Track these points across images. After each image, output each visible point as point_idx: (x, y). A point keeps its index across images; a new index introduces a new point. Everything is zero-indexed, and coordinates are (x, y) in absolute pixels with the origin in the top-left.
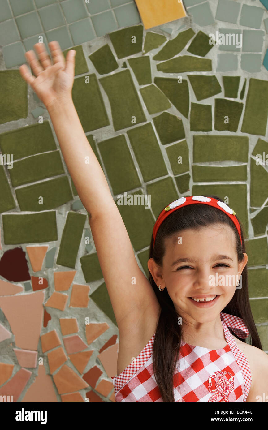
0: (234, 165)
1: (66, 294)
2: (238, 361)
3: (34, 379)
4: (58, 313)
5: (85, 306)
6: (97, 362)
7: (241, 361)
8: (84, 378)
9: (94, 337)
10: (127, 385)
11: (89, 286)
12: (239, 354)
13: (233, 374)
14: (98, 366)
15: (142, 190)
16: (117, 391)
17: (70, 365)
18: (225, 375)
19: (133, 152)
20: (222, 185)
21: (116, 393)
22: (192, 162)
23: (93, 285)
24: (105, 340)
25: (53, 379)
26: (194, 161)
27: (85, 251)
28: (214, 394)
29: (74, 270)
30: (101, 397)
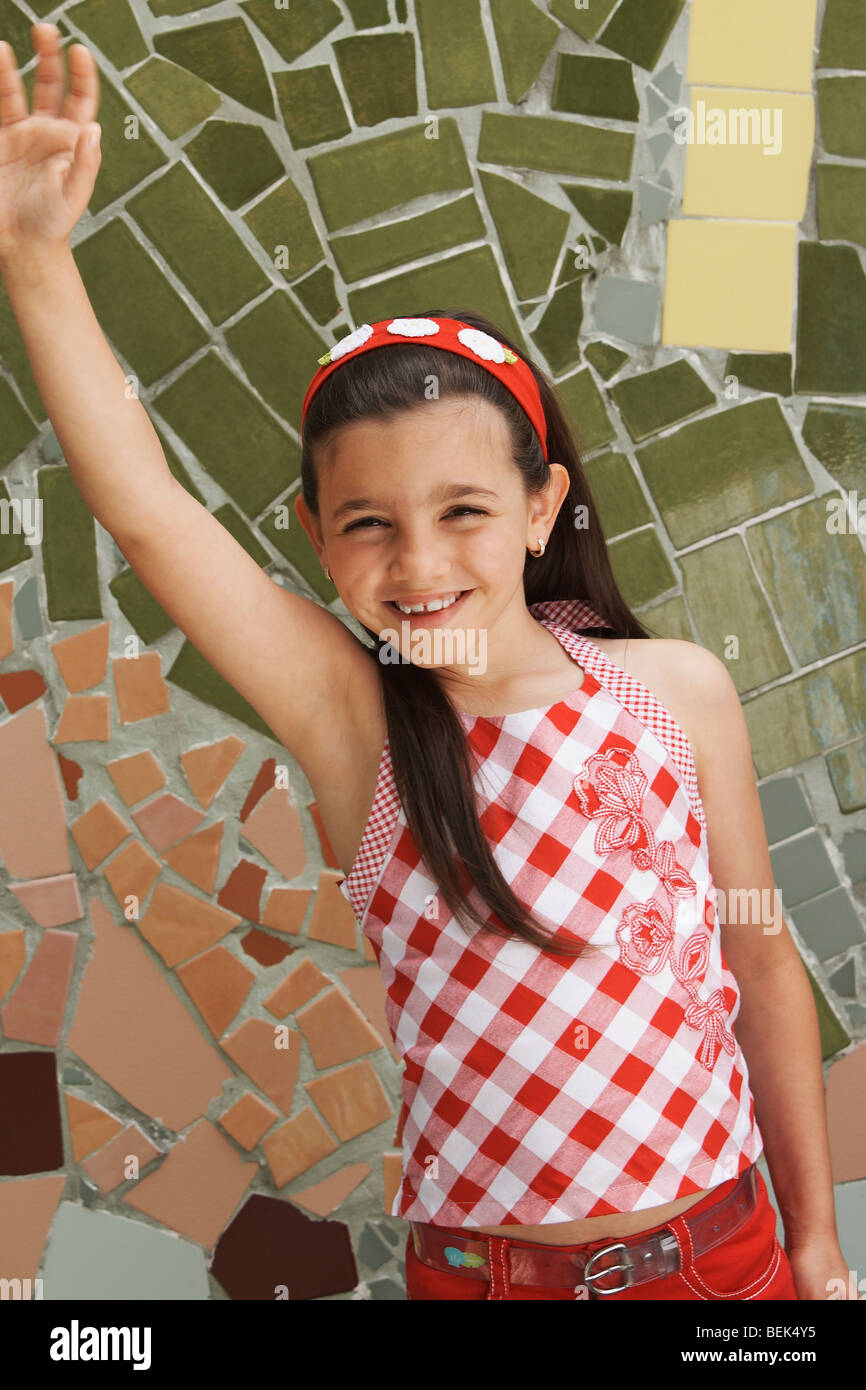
0: (439, 205)
1: (102, 694)
2: (631, 707)
3: (90, 951)
4: (97, 751)
5: (162, 708)
6: (243, 847)
7: (637, 703)
8: (221, 902)
9: (213, 786)
10: (380, 887)
11: (157, 652)
12: (626, 686)
13: (632, 747)
14: (250, 859)
15: (216, 349)
16: (360, 914)
17: (172, 879)
18: (611, 759)
19: (159, 255)
20: (425, 269)
21: (361, 918)
22: (326, 231)
23: (166, 645)
24: (247, 782)
25: (139, 932)
26: (330, 229)
27: (116, 562)
28: (602, 819)
29: (102, 623)
30: (283, 938)
